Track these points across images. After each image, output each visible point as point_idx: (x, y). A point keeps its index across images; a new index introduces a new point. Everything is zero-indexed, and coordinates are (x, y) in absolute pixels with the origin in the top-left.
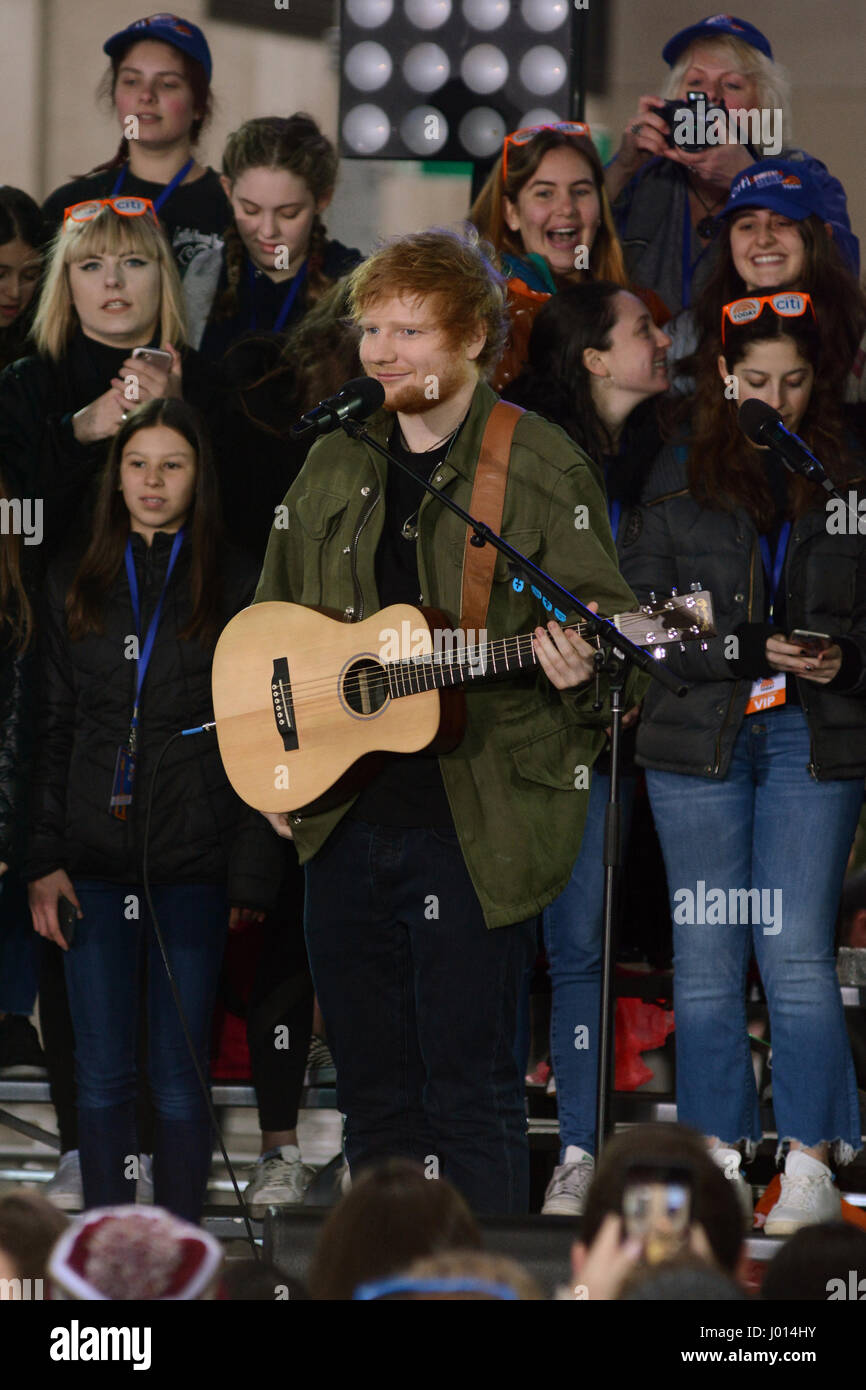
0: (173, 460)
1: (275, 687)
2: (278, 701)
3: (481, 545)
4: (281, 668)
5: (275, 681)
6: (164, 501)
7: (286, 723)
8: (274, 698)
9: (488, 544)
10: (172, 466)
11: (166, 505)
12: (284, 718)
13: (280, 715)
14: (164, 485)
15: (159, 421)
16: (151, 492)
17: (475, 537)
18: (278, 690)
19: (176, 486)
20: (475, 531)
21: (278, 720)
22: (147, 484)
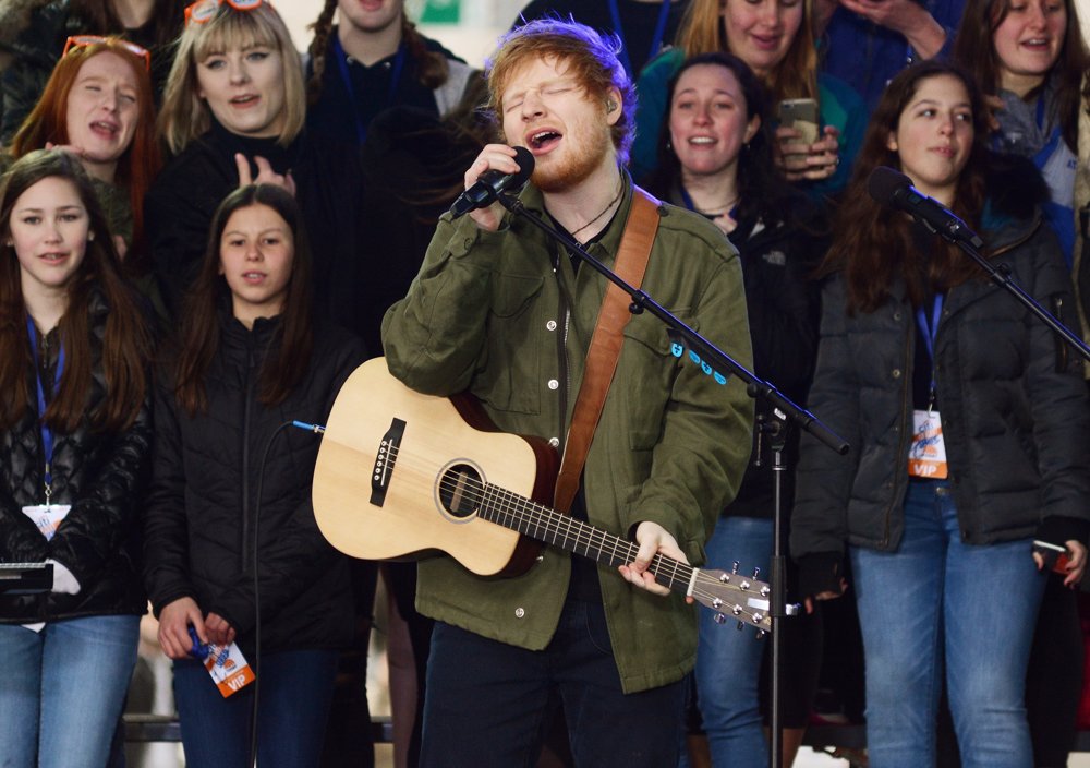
0: (271, 236)
1: (385, 443)
2: (381, 457)
3: (640, 312)
4: (398, 427)
5: (386, 438)
6: (265, 275)
7: (380, 480)
8: (379, 453)
9: (645, 310)
10: (271, 241)
11: (267, 280)
12: (381, 474)
13: (378, 470)
14: (263, 259)
15: (255, 201)
16: (253, 266)
17: (633, 305)
18: (386, 447)
19: (275, 260)
20: (633, 299)
21: (374, 474)
22: (249, 259)
